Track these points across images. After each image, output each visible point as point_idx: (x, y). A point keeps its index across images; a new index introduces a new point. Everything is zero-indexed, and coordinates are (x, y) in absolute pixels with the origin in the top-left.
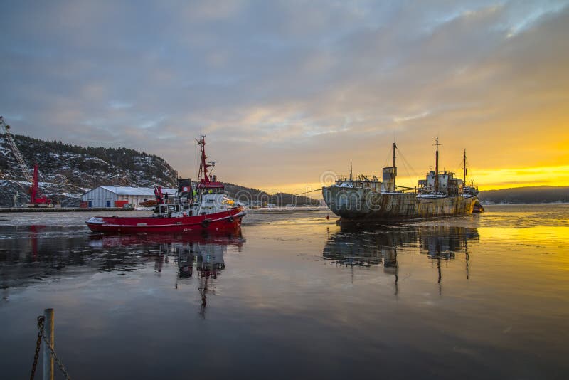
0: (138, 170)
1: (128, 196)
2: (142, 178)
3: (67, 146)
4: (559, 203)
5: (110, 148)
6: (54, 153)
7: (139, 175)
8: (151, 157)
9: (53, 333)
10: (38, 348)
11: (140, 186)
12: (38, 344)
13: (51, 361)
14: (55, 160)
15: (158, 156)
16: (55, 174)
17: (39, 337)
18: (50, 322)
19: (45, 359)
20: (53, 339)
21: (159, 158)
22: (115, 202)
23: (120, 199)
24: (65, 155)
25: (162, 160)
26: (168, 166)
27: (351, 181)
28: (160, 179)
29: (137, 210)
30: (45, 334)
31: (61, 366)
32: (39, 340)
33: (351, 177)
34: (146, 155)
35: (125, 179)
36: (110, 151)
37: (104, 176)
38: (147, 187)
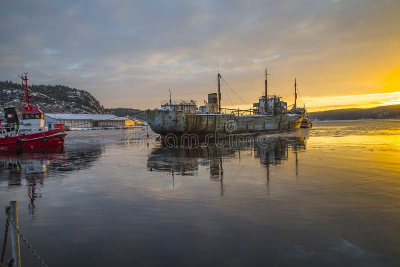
0: (71, 101)
1: (64, 120)
2: (74, 107)
3: (16, 84)
4: (363, 120)
5: (49, 85)
6: (6, 89)
7: (71, 105)
8: (80, 91)
9: (17, 218)
10: (7, 229)
11: (73, 113)
12: (7, 227)
13: (17, 238)
14: (8, 95)
15: (85, 90)
16: (8, 105)
17: (7, 221)
18: (15, 210)
19: (13, 237)
20: (18, 222)
21: (86, 92)
22: (55, 125)
23: (59, 123)
24: (15, 91)
25: (89, 94)
26: (93, 98)
27: (171, 105)
28: (87, 108)
29: (71, 130)
30: (11, 219)
31: (25, 241)
32: (8, 223)
33: (171, 101)
34: (76, 90)
35: (62, 108)
36: (49, 87)
37: (46, 106)
38: (78, 113)
